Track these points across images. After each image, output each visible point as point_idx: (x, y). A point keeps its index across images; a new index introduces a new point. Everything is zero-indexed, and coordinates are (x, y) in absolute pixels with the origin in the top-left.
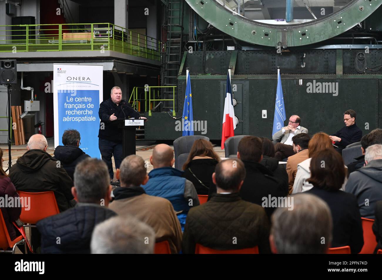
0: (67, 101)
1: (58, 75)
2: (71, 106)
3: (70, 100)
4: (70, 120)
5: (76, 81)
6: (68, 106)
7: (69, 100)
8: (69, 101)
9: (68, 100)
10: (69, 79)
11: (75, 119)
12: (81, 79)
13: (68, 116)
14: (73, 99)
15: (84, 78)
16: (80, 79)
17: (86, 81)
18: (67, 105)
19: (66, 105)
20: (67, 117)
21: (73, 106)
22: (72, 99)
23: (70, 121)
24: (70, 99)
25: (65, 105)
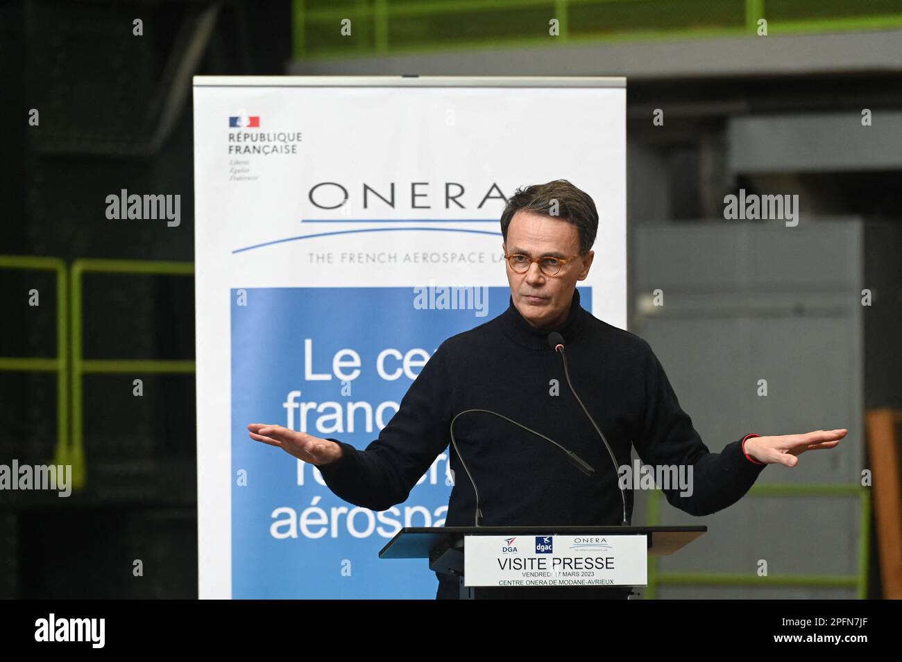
0: (309, 376)
1: (238, 174)
2: (338, 415)
3: (329, 370)
4: (329, 526)
5: (387, 212)
6: (313, 415)
7: (322, 364)
8: (328, 377)
9: (314, 372)
10: (327, 196)
11: (378, 523)
12: (435, 196)
13: (316, 500)
14: (357, 362)
15: (454, 191)
16: (419, 201)
17: (471, 212)
18: (305, 408)
19: (297, 412)
20: (309, 506)
21: (360, 413)
22: (347, 358)
23: (334, 534)
24: (337, 364)
25: (290, 405)
